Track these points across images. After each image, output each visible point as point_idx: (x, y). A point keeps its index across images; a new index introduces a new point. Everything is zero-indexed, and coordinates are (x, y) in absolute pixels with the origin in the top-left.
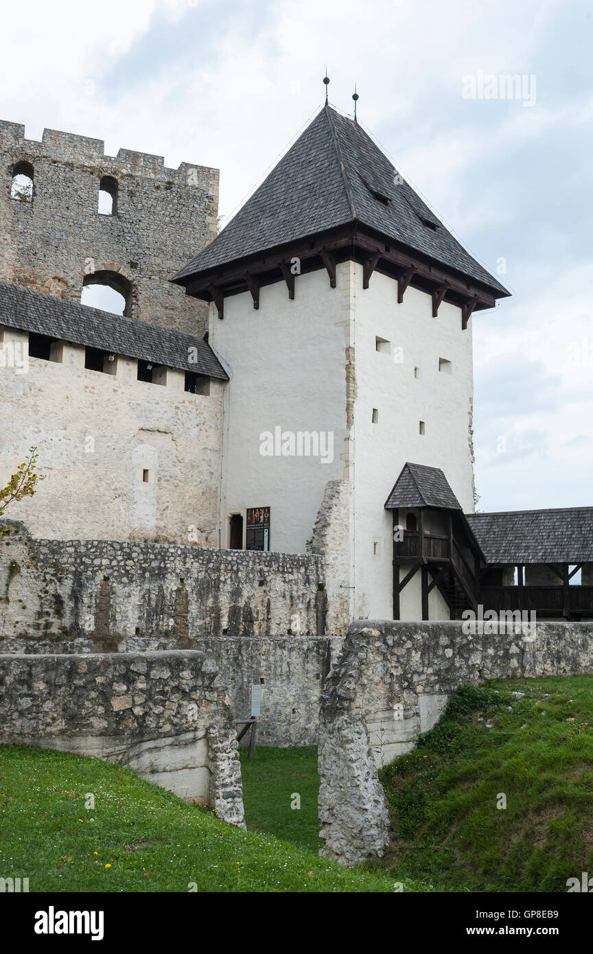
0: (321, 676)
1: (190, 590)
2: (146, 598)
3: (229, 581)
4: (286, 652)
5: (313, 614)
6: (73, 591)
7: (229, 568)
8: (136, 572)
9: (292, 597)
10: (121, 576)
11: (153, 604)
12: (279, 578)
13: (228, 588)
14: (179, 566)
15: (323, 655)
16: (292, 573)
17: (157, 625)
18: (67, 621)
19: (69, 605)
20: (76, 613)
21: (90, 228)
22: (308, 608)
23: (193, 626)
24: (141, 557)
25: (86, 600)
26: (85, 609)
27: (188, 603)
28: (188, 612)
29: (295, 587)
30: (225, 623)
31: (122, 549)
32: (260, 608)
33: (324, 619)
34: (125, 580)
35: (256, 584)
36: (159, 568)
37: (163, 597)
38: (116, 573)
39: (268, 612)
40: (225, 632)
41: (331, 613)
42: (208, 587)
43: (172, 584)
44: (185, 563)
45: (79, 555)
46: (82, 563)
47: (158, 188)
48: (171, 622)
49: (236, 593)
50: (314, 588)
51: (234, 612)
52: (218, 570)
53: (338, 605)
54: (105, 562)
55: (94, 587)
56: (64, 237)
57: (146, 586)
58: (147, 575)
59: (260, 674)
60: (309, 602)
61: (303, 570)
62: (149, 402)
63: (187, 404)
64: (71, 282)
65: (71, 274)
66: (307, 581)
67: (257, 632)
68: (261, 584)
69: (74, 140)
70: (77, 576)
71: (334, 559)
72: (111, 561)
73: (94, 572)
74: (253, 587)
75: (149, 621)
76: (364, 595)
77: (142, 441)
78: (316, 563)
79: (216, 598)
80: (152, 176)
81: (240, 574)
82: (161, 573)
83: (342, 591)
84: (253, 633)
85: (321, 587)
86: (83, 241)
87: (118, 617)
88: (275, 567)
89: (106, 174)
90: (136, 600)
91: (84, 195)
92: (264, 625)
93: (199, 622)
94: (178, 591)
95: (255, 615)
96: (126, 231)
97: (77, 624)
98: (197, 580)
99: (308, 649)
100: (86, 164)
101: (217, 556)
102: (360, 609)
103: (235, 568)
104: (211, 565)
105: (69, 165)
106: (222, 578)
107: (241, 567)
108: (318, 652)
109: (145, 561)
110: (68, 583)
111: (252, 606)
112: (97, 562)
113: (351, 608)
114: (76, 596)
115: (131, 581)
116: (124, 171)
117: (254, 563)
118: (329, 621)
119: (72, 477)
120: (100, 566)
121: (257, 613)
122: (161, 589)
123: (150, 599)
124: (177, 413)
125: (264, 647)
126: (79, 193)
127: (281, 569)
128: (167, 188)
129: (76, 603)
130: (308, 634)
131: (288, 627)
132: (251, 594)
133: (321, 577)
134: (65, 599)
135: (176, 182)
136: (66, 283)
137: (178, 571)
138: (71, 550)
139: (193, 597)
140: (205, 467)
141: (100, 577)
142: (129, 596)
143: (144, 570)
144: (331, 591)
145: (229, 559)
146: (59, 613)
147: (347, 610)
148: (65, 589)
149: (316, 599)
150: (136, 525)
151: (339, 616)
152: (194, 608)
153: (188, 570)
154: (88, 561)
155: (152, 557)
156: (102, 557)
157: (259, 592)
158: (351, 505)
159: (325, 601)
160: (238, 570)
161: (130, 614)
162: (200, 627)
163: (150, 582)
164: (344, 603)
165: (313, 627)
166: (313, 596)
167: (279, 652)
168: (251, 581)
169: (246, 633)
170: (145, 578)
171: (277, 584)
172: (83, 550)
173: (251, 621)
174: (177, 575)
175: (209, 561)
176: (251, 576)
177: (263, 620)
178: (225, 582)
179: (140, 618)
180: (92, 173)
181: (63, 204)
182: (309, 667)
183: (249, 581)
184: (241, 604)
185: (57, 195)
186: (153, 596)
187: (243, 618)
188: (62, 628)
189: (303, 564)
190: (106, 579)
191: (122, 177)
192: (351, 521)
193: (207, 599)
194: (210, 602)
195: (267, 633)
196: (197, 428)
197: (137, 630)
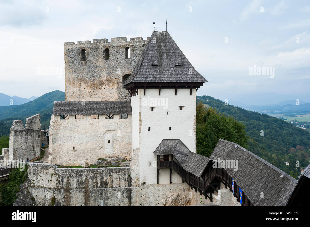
0: (128, 197)
1: (89, 178)
2: (78, 181)
3: (100, 176)
4: (116, 192)
5: (127, 182)
6: (62, 180)
7: (100, 173)
8: (75, 175)
9: (119, 179)
10: (71, 176)
11: (80, 182)
12: (115, 174)
13: (100, 177)
14: (86, 173)
15: (129, 192)
16: (120, 173)
17: (81, 186)
18: (61, 186)
19: (61, 182)
20: (62, 184)
21: (123, 63)
22: (125, 180)
23: (90, 186)
24: (76, 172)
25: (64, 182)
26: (64, 183)
27: (89, 181)
28: (89, 183)
29: (121, 176)
30: (99, 185)
31: (71, 171)
32: (109, 181)
33: (131, 183)
34: (72, 177)
35: (108, 176)
36: (81, 174)
37: (82, 180)
38: (70, 176)
39: (112, 182)
40: (99, 187)
41: (133, 181)
42: (94, 177)
43: (84, 177)
44: (87, 173)
45: (63, 173)
46: (63, 174)
47: (140, 47)
48: (84, 185)
49: (102, 178)
50: (127, 176)
51: (102, 183)
52: (97, 173)
53: (135, 179)
54: (67, 174)
55: (65, 179)
56: (117, 67)
57: (78, 178)
58: (78, 176)
59: (108, 197)
60: (125, 179)
61: (123, 172)
62: (108, 124)
63: (120, 122)
64: (120, 79)
65: (119, 77)
66: (125, 174)
67: (109, 187)
68: (110, 176)
69: (118, 39)
70: (62, 176)
71: (134, 168)
72: (69, 173)
73: (65, 176)
74: (107, 177)
75: (79, 185)
76: (145, 176)
77: (108, 133)
78: (128, 170)
79: (96, 180)
80: (139, 44)
81: (103, 174)
82: (81, 175)
83: (137, 176)
84: (108, 187)
85: (129, 176)
86: (122, 67)
87: (71, 185)
88: (114, 171)
89: (126, 46)
90: (75, 181)
91: (121, 54)
92: (111, 185)
93: (92, 185)
94: (86, 179)
95: (108, 183)
96: (132, 61)
97: (63, 186)
98: (91, 176)
99: (124, 191)
100: (121, 45)
101: (96, 170)
102: (144, 180)
103: (102, 173)
104: (94, 173)
105: (117, 46)
106: (98, 175)
107: (103, 172)
108: (127, 191)
109: (77, 173)
110: (61, 178)
111: (107, 181)
112: (66, 174)
113: (140, 180)
114: (62, 181)
115: (74, 177)
116: (131, 44)
117: (107, 171)
118: (132, 183)
119: (88, 145)
120: (66, 175)
121: (109, 182)
122: (81, 179)
123: (79, 181)
124: (117, 125)
125: (109, 191)
126: (120, 54)
127: (116, 172)
128: (143, 46)
129: (62, 182)
130: (125, 187)
131: (119, 185)
132: (107, 178)
133: (129, 173)
134: (61, 181)
135: (145, 44)
136: (118, 79)
137: (86, 175)
138: (61, 171)
139: (90, 180)
140: (127, 137)
141: (67, 177)
142: (74, 180)
143: (77, 175)
144: (133, 176)
145: (100, 171)
146: (60, 184)
147: (139, 181)
148: (60, 179)
149: (128, 178)
150: (107, 154)
151: (136, 182)
152: (90, 182)
153: (88, 174)
154: (64, 174)
155: (79, 172)
156: (67, 173)
157: (109, 178)
158: (140, 154)
159: (131, 179)
160: (103, 173)
161: (74, 184)
162: (92, 186)
163: (78, 177)
164: (138, 179)
165: (127, 185)
166: (127, 178)
167: (114, 191)
168: (106, 176)
169: (105, 187)
170: (77, 177)
171: (115, 175)
172: (63, 171)
173: (107, 185)
174: (85, 175)
175: (94, 172)
176: (107, 174)
177: (111, 184)
178: (99, 176)
179: (76, 185)
180: (123, 47)
181: (116, 58)
182: (124, 195)
183: (106, 175)
184: (104, 181)
185: (115, 55)
186: (79, 180)
187: (104, 184)
188: (61, 187)
189: (123, 170)
190: (68, 177)
191: (131, 46)
192: (140, 158)
193: (94, 180)
194: (95, 181)
195: (112, 187)
196: (124, 128)
197: (76, 187)
